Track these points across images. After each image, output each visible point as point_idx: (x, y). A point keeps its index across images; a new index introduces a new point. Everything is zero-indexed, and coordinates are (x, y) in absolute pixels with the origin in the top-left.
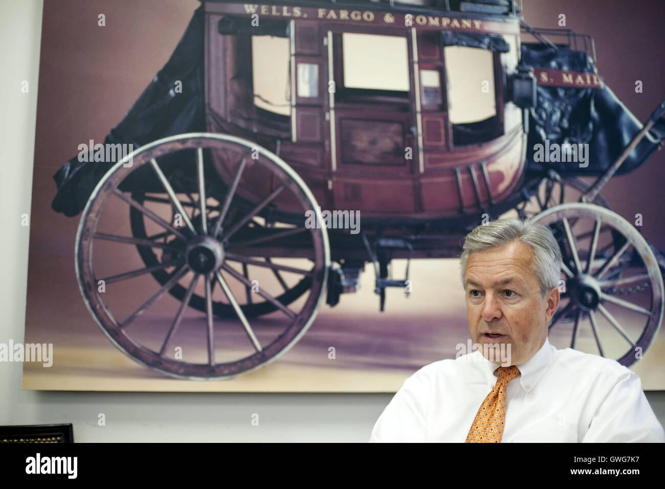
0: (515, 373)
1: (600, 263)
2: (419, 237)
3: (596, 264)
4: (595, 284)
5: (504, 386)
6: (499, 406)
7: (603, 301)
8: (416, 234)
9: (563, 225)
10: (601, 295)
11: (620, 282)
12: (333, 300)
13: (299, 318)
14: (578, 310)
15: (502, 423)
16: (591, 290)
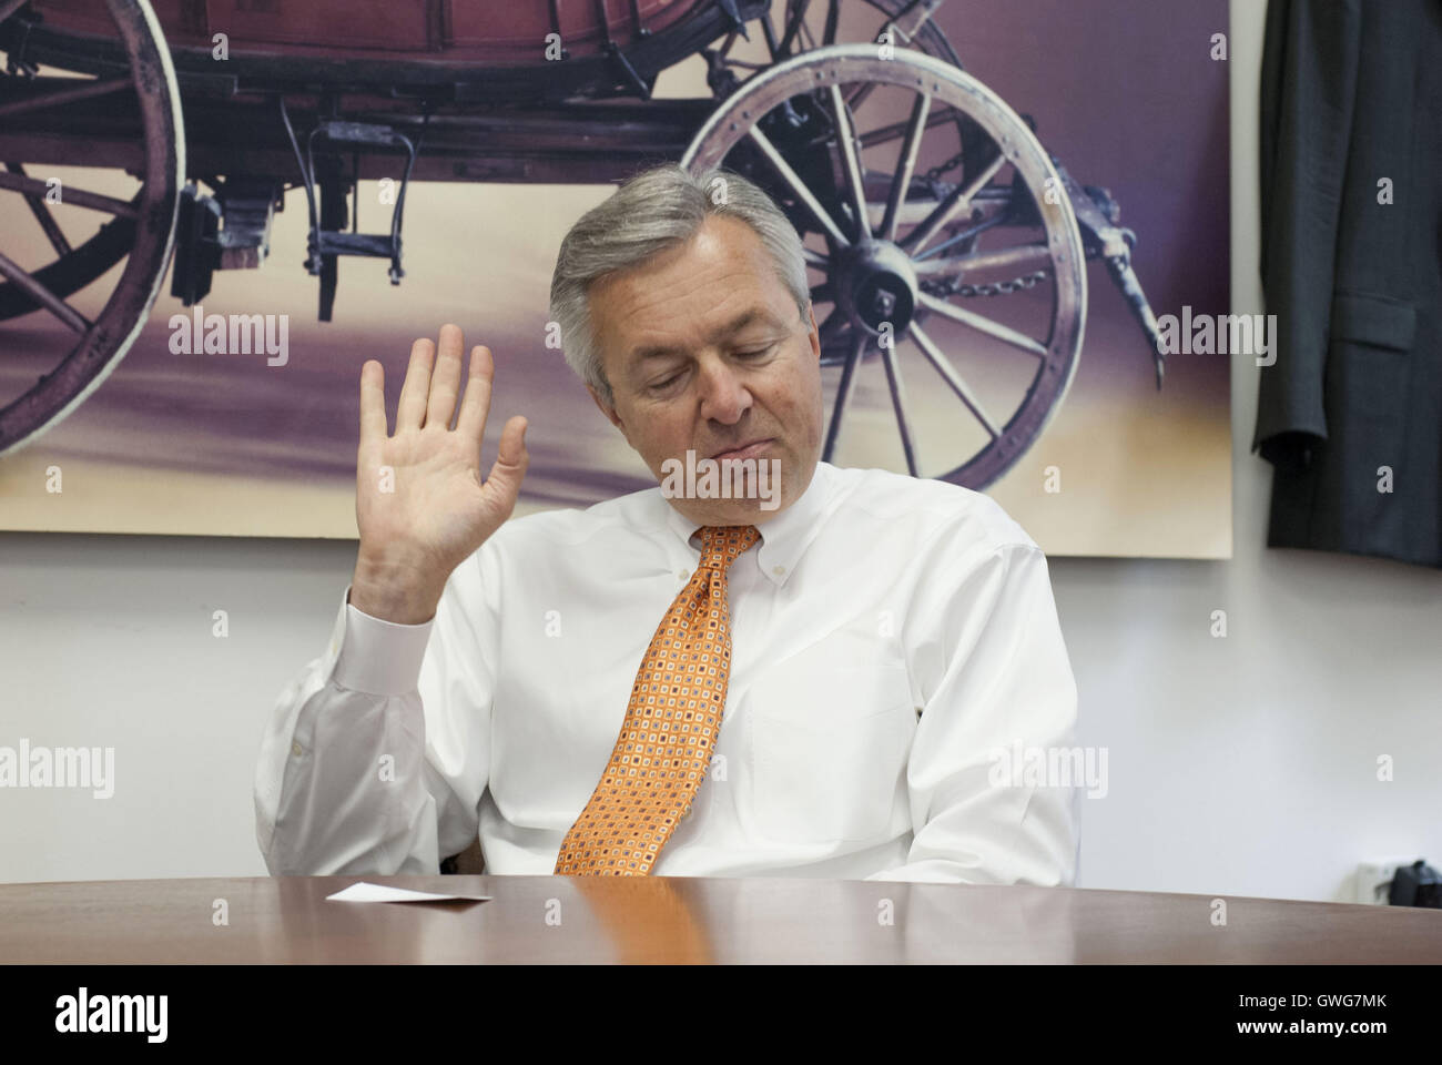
0: (748, 539)
1: (924, 209)
2: (433, 119)
3: (911, 212)
4: (905, 266)
5: (722, 570)
6: (714, 615)
7: (923, 314)
8: (426, 113)
9: (830, 102)
10: (919, 297)
11: (971, 264)
12: (192, 288)
13: (98, 330)
14: (856, 334)
15: (727, 654)
16: (895, 283)
